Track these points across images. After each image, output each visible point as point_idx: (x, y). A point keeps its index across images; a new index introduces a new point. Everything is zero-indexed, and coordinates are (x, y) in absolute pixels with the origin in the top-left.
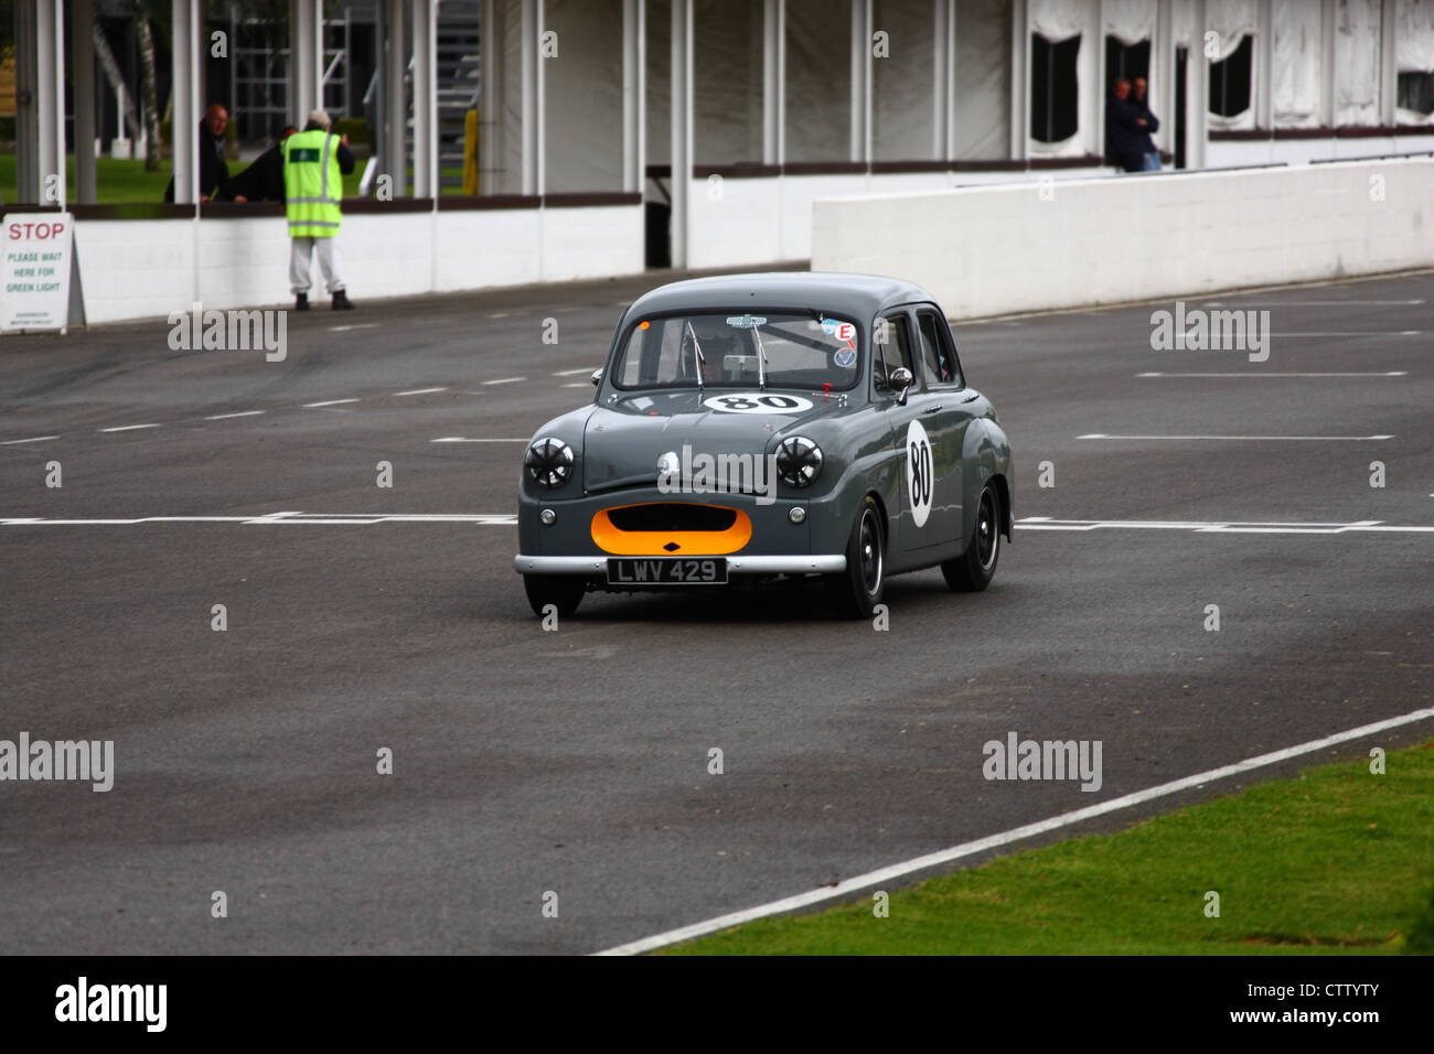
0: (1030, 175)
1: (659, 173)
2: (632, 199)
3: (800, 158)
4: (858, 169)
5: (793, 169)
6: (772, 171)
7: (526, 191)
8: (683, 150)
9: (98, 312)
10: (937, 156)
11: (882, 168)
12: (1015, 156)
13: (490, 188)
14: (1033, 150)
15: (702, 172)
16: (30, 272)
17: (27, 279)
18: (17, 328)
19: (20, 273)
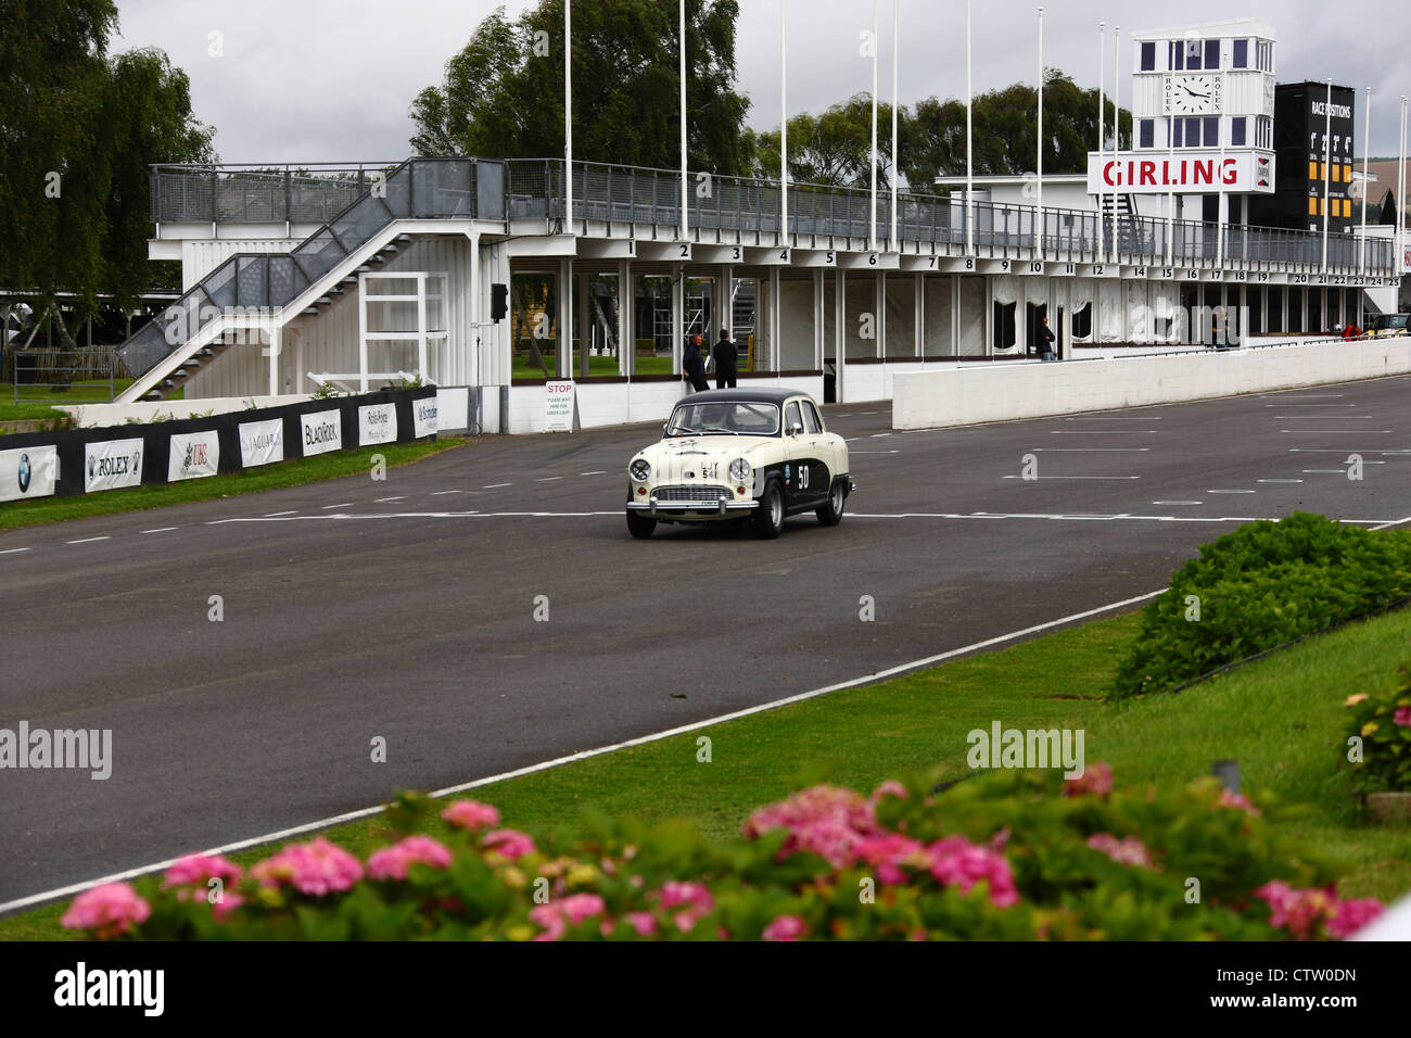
0: (994, 362)
1: (830, 361)
2: (818, 373)
3: (893, 355)
4: (918, 360)
5: (889, 360)
6: (880, 361)
7: (772, 370)
8: (840, 353)
9: (585, 424)
10: (953, 354)
11: (928, 359)
12: (987, 354)
13: (759, 368)
14: (995, 351)
15: (849, 361)
16: (557, 406)
17: (556, 409)
18: (551, 430)
19: (551, 406)
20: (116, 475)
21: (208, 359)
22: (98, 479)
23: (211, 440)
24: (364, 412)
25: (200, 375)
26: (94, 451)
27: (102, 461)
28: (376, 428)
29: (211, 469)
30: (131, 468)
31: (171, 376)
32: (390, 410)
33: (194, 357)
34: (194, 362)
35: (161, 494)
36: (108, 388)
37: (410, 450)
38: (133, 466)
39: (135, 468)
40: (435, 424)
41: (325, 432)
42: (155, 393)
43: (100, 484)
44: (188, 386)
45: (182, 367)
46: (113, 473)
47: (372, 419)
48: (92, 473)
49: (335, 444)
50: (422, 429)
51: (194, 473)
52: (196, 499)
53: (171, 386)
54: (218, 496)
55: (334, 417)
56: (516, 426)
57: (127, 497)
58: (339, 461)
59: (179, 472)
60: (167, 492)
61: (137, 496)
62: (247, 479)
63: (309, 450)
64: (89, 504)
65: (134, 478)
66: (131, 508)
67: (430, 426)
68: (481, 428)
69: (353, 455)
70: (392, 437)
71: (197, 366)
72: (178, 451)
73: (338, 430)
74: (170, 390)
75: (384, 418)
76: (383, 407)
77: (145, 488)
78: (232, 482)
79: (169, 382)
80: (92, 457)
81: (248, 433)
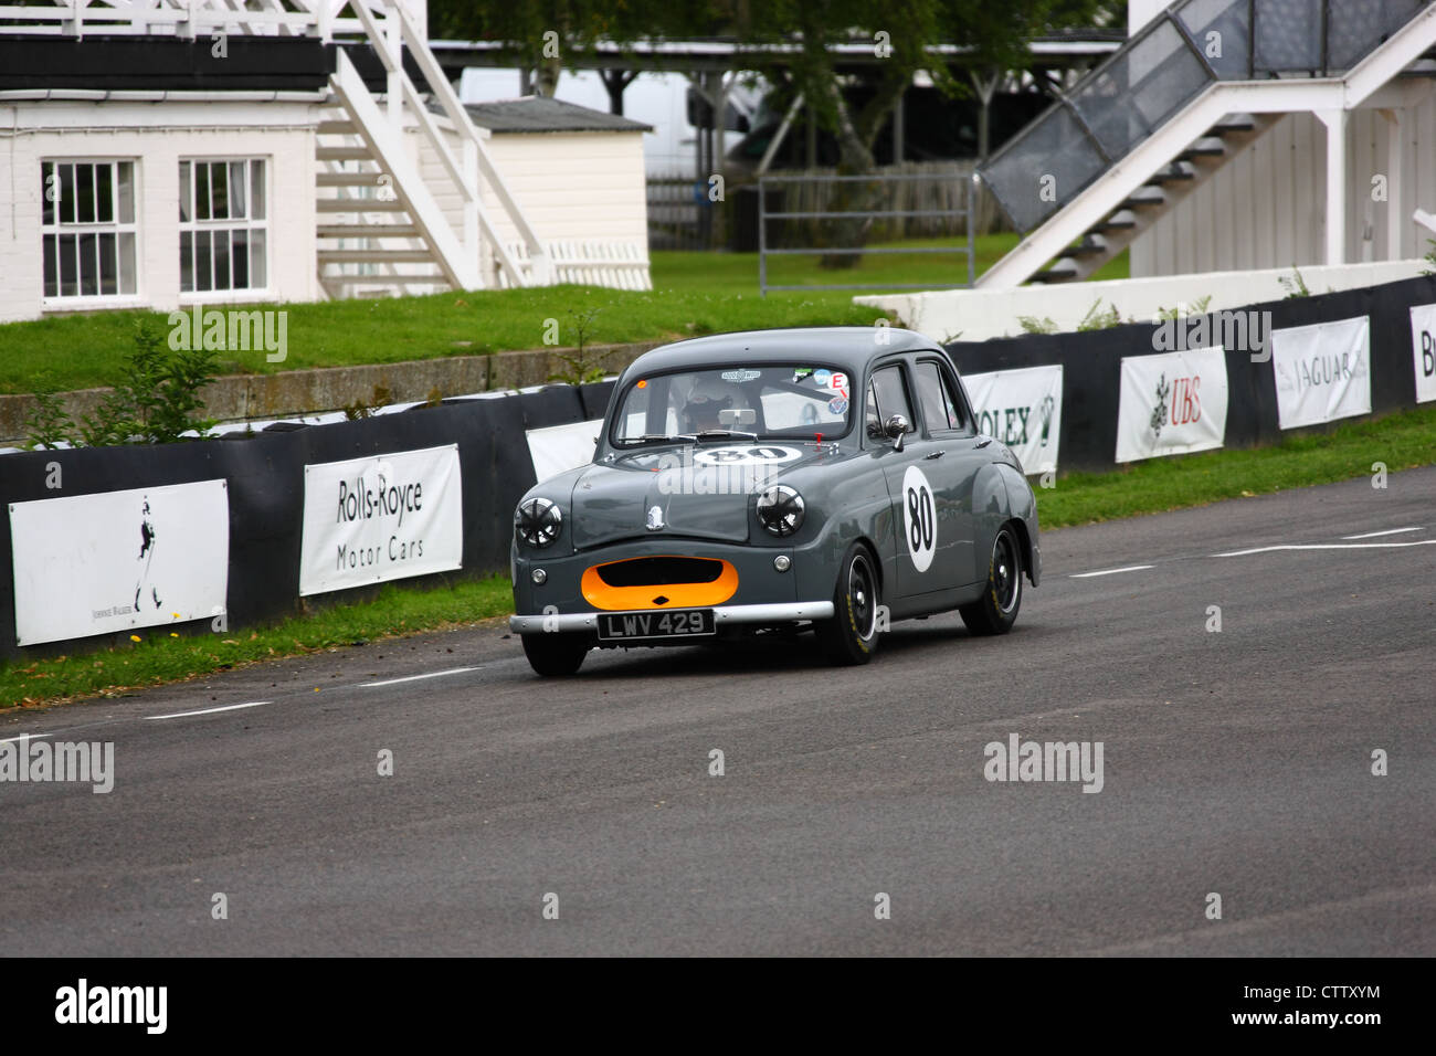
21: (1186, 183)
23: (1209, 367)
25: (1165, 223)
29: (1211, 434)
30: (1035, 432)
31: (1102, 227)
33: (1156, 181)
34: (1154, 192)
35: (1102, 490)
36: (961, 259)
38: (1040, 428)
39: (1045, 434)
42: (1065, 265)
44: (1139, 248)
45: (1128, 204)
51: (1172, 443)
52: (1182, 502)
53: (1101, 250)
54: (1229, 495)
59: (1140, 444)
60: (1116, 487)
62: (1291, 456)
63: (1429, 389)
65: (1040, 456)
71: (1159, 201)
72: (1139, 395)
74: (1099, 256)
77: (1066, 478)
78: (1260, 462)
79: (1098, 240)
81: (1292, 351)
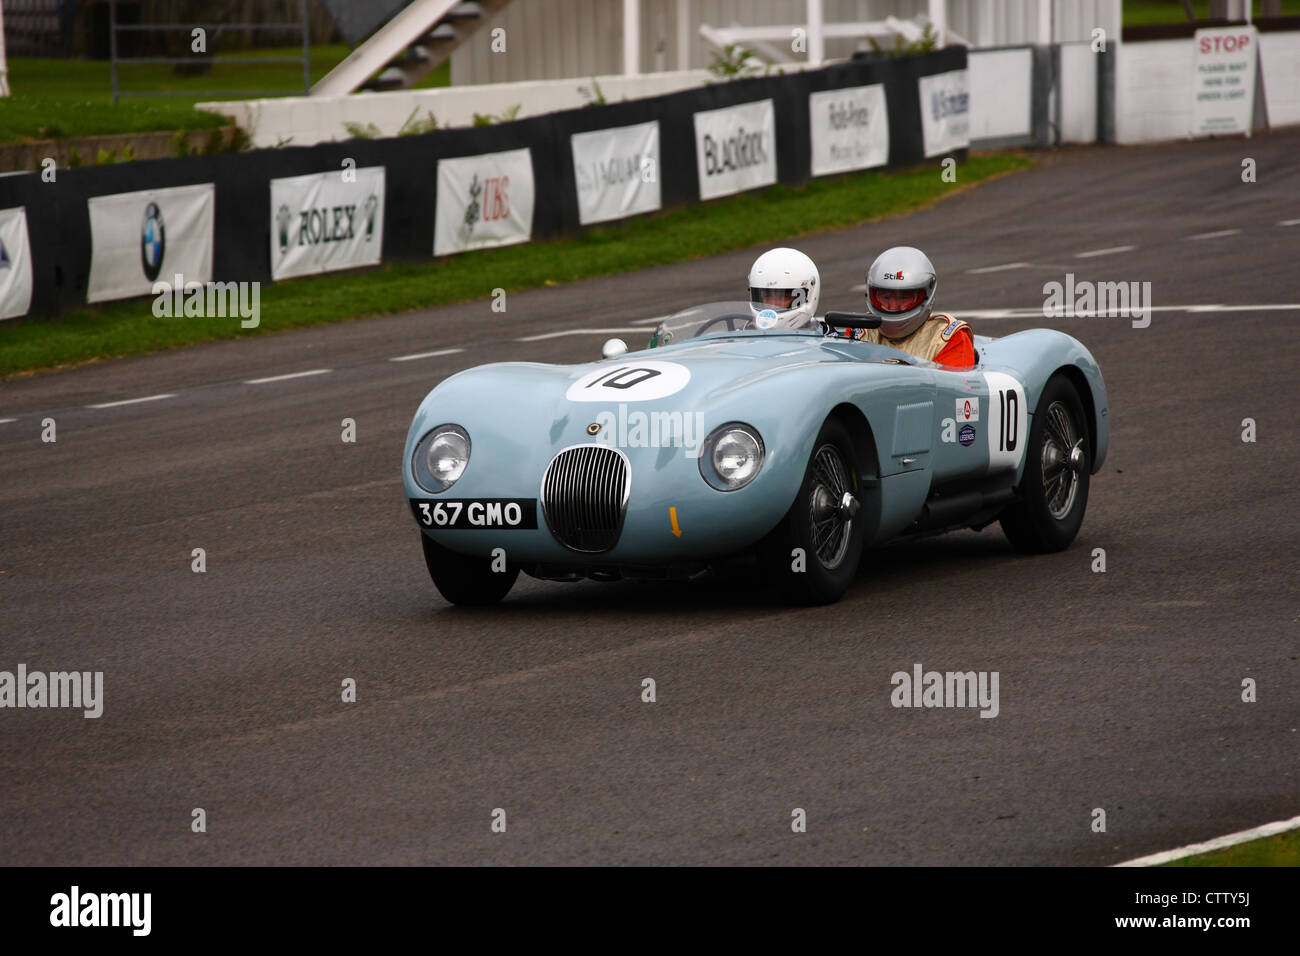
9: (1280, 116)
16: (1218, 82)
17: (1214, 89)
18: (1207, 132)
19: (1209, 83)
20: (332, 244)
22: (297, 252)
23: (517, 168)
24: (821, 105)
26: (289, 194)
27: (304, 215)
28: (846, 137)
29: (519, 228)
30: (361, 229)
32: (873, 99)
35: (423, 281)
36: (298, 68)
37: (916, 182)
38: (364, 225)
40: (965, 127)
41: (743, 150)
42: (394, 74)
43: (300, 262)
44: (459, 58)
45: (447, 20)
46: (327, 240)
47: (838, 120)
48: (284, 240)
49: (763, 174)
50: (937, 136)
51: (484, 238)
53: (425, 60)
54: (534, 284)
55: (760, 118)
56: (1130, 127)
57: (356, 288)
58: (774, 208)
59: (455, 237)
60: (433, 277)
61: (376, 287)
62: (591, 248)
63: (712, 187)
64: (283, 303)
65: (365, 250)
66: (368, 310)
67: (955, 130)
68: (1058, 133)
69: (801, 196)
70: (877, 156)
72: (454, 194)
73: (769, 144)
74: (423, 66)
75: (860, 116)
76: (861, 93)
77: (388, 268)
78: (562, 254)
79: (421, 51)
80: (284, 208)
81: (591, 153)
